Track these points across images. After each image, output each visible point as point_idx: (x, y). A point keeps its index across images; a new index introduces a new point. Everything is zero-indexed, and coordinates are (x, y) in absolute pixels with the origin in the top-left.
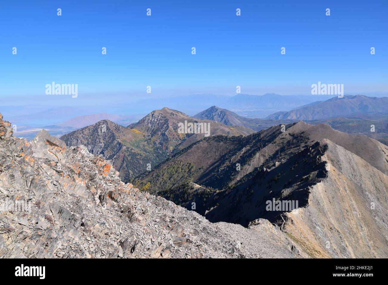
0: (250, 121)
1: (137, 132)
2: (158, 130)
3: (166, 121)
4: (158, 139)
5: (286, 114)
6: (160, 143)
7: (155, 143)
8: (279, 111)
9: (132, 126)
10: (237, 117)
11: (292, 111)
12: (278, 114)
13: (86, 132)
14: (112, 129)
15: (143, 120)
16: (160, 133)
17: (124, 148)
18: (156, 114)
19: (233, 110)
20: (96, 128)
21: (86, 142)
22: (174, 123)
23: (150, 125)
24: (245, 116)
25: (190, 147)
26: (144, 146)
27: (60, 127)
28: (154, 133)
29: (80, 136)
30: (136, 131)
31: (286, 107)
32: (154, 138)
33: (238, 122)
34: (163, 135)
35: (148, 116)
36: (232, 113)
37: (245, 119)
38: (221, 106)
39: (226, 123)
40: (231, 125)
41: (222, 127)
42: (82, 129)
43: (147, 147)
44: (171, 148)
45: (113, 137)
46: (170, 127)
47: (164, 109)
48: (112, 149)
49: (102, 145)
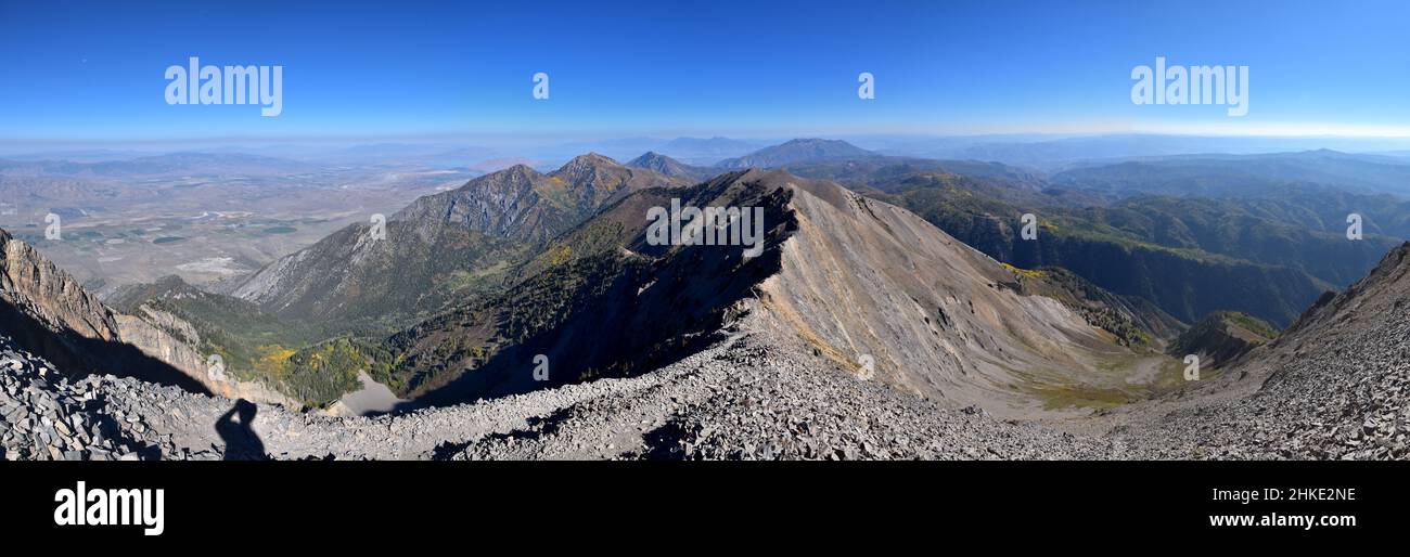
0: (695, 169)
1: (558, 181)
2: (582, 180)
3: (593, 169)
4: (581, 191)
5: (737, 161)
6: (585, 197)
7: (578, 196)
8: (727, 157)
9: (553, 174)
10: (679, 165)
11: (743, 158)
12: (726, 162)
13: (498, 178)
14: (529, 176)
15: (566, 167)
16: (584, 184)
17: (541, 200)
18: (581, 160)
19: (672, 157)
20: (509, 173)
21: (496, 190)
22: (602, 172)
23: (573, 174)
24: (689, 163)
25: (621, 201)
26: (565, 198)
27: (470, 170)
28: (578, 184)
29: (491, 182)
30: (556, 179)
31: (735, 153)
32: (577, 190)
33: (679, 171)
34: (589, 186)
35: (572, 162)
36: (671, 160)
37: (688, 167)
38: (658, 151)
39: (665, 172)
40: (671, 175)
41: (661, 178)
42: (494, 174)
43: (568, 201)
44: (598, 203)
45: (529, 186)
46: (598, 176)
47: (591, 156)
48: (527, 201)
49: (516, 195)
